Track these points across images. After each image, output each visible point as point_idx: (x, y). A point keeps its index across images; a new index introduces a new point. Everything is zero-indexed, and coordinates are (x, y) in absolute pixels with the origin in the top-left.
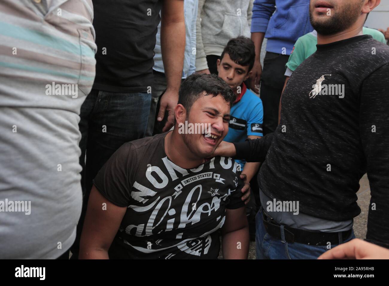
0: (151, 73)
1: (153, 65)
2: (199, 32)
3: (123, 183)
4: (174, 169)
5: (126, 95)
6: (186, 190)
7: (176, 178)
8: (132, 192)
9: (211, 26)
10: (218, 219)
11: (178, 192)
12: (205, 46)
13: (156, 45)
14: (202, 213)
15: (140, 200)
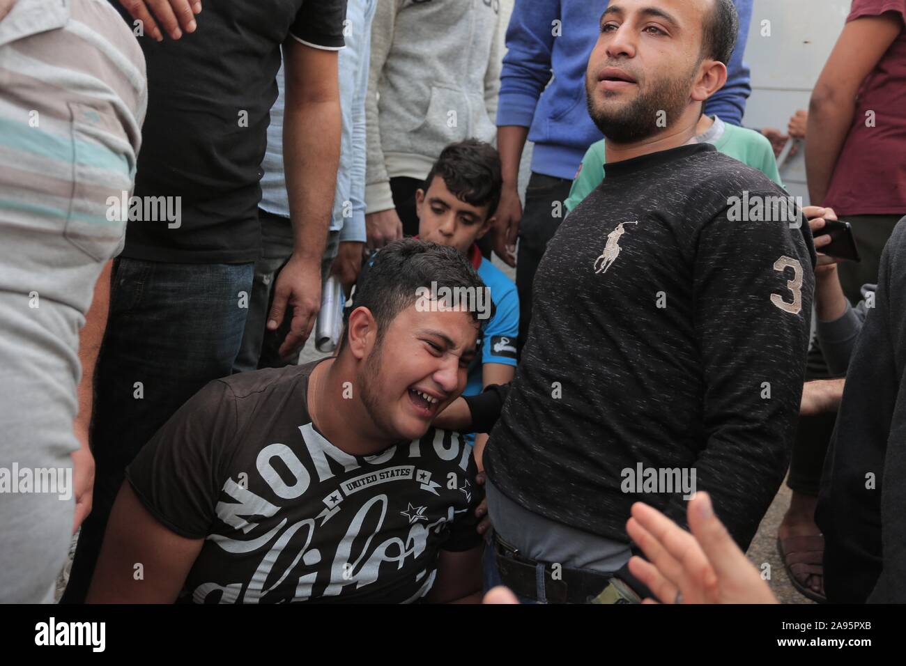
0: (252, 219)
1: (260, 199)
2: (373, 125)
3: (198, 481)
4: (325, 453)
5: (189, 269)
6: (350, 506)
7: (330, 475)
8: (219, 502)
9: (400, 110)
10: (420, 576)
11: (330, 510)
12: (386, 157)
13: (266, 153)
14: (383, 563)
15: (237, 524)
